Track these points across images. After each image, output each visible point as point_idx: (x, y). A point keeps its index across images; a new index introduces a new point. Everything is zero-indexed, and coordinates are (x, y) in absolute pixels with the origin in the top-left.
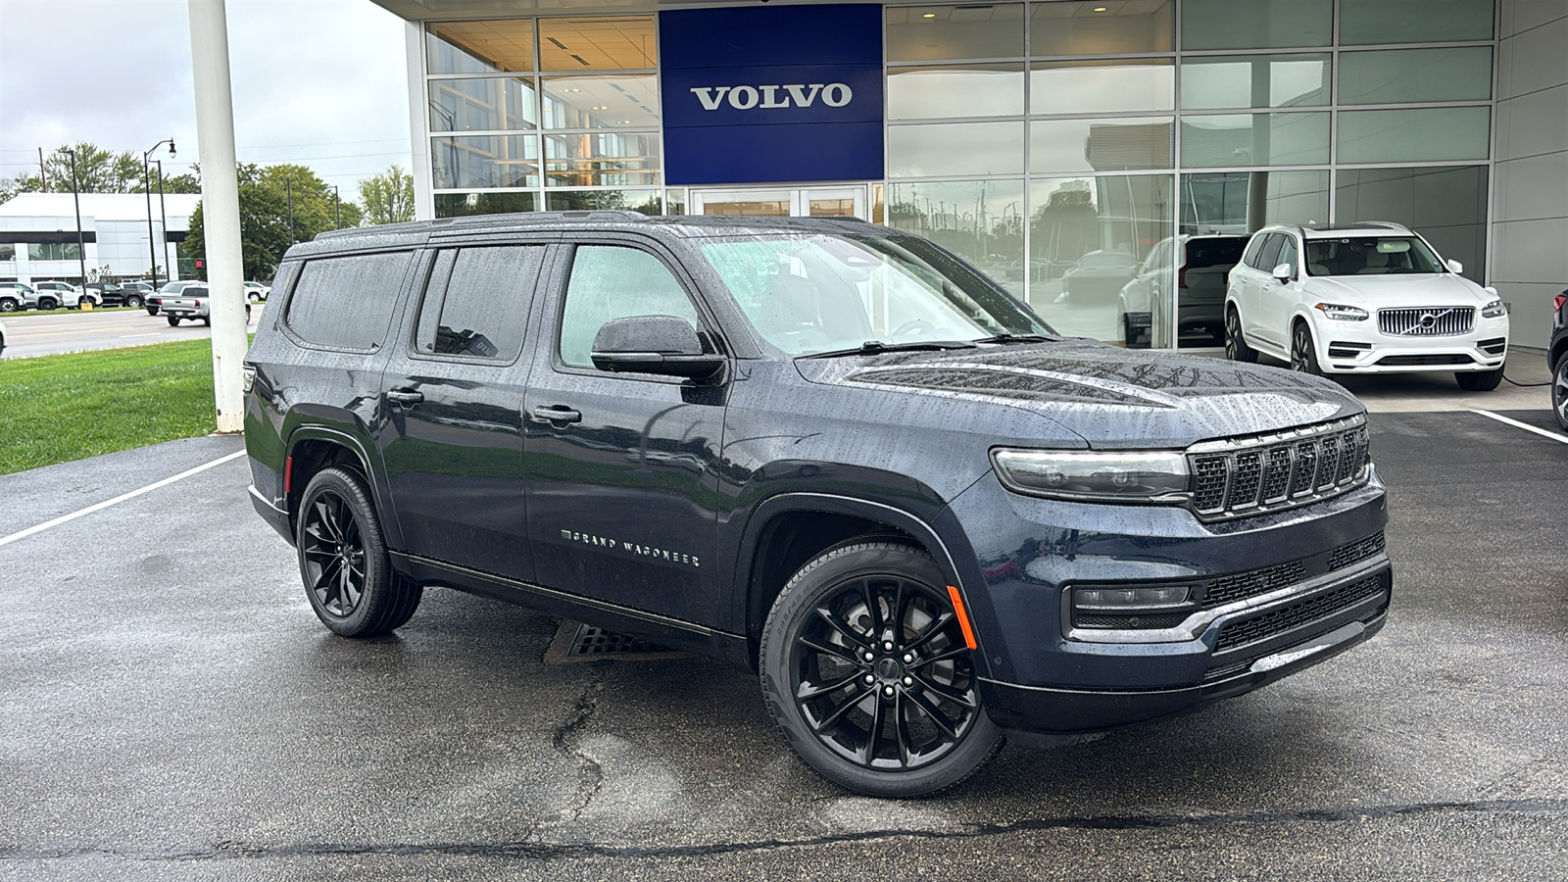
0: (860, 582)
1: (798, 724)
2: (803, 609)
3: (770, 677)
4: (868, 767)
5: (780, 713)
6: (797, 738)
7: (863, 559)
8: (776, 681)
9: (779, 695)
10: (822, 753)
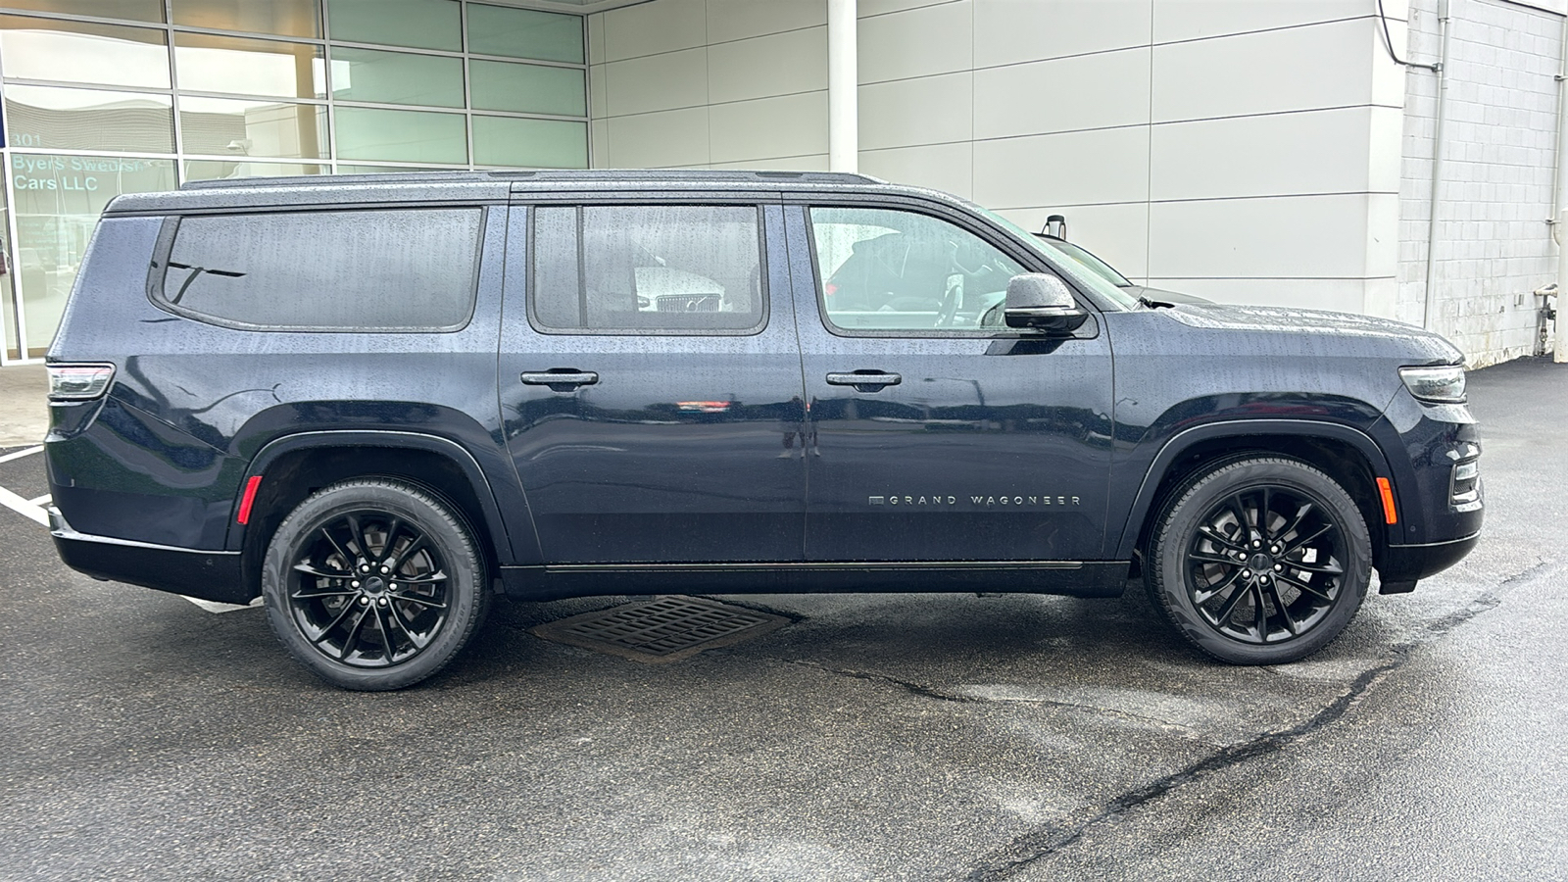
0: (1233, 497)
1: (1203, 627)
2: (1188, 532)
3: (1170, 594)
4: (1265, 643)
5: (1184, 620)
6: (1203, 637)
7: (1233, 477)
8: (1176, 595)
9: (1181, 607)
10: (1225, 642)
